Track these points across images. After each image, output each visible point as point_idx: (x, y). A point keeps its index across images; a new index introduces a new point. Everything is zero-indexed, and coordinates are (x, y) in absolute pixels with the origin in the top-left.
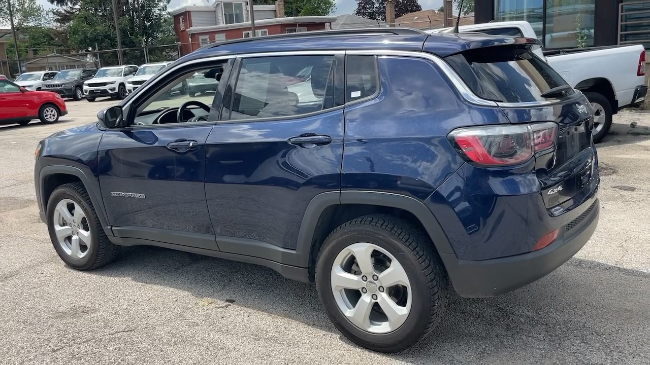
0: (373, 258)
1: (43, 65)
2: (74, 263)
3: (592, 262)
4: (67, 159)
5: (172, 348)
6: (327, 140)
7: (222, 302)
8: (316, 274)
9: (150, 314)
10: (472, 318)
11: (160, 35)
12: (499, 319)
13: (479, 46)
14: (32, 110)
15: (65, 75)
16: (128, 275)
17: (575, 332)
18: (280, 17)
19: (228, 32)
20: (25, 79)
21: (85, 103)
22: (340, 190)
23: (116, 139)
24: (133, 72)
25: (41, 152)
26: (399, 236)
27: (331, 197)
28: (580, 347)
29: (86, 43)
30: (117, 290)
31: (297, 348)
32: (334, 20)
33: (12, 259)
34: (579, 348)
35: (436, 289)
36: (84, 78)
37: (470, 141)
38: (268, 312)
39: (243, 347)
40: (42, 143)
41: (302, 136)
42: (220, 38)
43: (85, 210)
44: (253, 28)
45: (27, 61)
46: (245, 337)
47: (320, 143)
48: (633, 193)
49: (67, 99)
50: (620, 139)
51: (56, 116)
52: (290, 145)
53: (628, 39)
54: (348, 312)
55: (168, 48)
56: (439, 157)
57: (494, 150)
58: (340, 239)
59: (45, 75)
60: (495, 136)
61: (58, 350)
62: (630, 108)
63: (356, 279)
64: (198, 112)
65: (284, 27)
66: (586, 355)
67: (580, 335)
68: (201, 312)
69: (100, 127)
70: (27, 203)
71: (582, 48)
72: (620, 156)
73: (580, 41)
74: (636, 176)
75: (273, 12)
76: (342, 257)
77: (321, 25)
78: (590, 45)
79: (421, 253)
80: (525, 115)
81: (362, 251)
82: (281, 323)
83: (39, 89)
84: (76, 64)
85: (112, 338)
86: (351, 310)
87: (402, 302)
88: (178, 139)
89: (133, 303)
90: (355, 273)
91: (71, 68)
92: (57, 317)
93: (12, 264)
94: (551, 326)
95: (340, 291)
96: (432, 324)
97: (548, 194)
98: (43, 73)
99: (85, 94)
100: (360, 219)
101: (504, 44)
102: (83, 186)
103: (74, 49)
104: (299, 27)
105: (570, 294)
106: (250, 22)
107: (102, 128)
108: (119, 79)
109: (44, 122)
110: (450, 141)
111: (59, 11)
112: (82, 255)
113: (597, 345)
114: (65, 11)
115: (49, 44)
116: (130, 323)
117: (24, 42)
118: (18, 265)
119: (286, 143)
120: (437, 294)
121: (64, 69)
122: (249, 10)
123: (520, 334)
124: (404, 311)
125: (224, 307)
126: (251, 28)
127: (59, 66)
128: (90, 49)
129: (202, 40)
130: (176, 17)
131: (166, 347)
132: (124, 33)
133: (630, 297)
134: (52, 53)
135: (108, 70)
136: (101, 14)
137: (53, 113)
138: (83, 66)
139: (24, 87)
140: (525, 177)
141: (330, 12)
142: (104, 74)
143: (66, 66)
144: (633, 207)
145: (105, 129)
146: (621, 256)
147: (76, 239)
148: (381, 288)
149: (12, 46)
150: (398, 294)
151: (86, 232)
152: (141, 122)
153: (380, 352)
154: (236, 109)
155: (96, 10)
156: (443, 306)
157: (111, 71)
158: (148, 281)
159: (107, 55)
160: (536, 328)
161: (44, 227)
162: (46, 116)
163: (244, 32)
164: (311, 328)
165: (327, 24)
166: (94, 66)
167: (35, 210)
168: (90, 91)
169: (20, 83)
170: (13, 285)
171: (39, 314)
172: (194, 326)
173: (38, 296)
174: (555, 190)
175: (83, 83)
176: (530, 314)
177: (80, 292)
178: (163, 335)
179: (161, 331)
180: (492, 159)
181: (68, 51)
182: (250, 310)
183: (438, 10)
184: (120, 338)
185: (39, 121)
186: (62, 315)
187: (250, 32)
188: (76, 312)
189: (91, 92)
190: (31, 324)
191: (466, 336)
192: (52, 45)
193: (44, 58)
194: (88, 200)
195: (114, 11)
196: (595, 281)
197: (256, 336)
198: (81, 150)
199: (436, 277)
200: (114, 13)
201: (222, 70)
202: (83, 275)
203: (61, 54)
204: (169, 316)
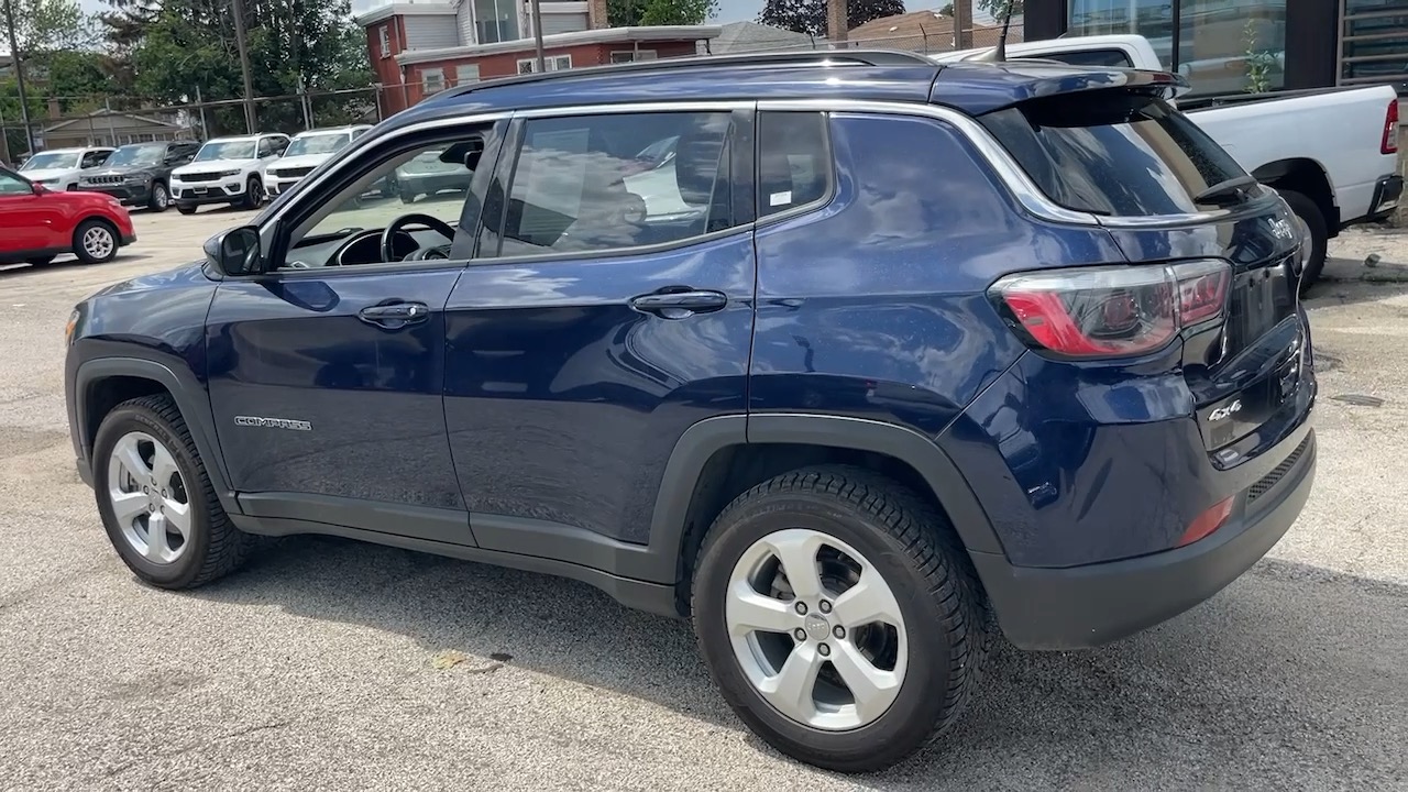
0: (820, 564)
1: (82, 135)
2: (156, 573)
3: (1296, 566)
4: (135, 342)
5: (374, 765)
6: (718, 301)
7: (484, 659)
8: (692, 599)
9: (325, 687)
10: (1036, 693)
11: (336, 68)
12: (1097, 695)
13: (1054, 90)
14: (57, 233)
15: (130, 155)
16: (275, 601)
17: (1266, 722)
18: (597, 28)
19: (485, 62)
20: (43, 164)
21: (174, 216)
22: (748, 413)
23: (245, 299)
24: (279, 148)
25: (78, 327)
26: (878, 514)
27: (727, 427)
28: (1278, 757)
29: (173, 86)
30: (250, 634)
31: (653, 764)
32: (716, 33)
33: (17, 564)
34: (1276, 759)
35: (961, 632)
36: (169, 163)
37: (1039, 303)
38: (586, 683)
39: (532, 762)
40: (81, 308)
41: (660, 292)
42: (468, 75)
43: (177, 457)
44: (539, 52)
45: (46, 126)
46: (537, 738)
47: (701, 308)
48: (1377, 411)
49: (133, 208)
50: (1343, 293)
51: (111, 246)
52: (634, 312)
53: (1358, 74)
54: (766, 683)
55: (353, 95)
56: (967, 334)
57: (1089, 323)
58: (747, 520)
59: (86, 156)
60: (1092, 292)
61: (120, 770)
62: (1364, 225)
63: (784, 610)
64: (426, 239)
65: (606, 49)
66: (1292, 776)
67: (1277, 730)
68: (437, 682)
69: (208, 273)
70: (49, 438)
71: (1258, 93)
72: (1345, 331)
73: (1253, 77)
74: (1383, 373)
75: (583, 18)
76: (751, 561)
77: (687, 45)
78: (1275, 86)
79: (928, 552)
80: (1156, 242)
81: (796, 547)
82: (614, 705)
83: (73, 186)
84: (153, 131)
85: (241, 742)
86: (772, 679)
87: (885, 661)
88: (383, 298)
89: (286, 663)
90: (780, 596)
91: (142, 141)
92: (116, 696)
93: (18, 576)
94: (1213, 709)
95: (747, 636)
96: (952, 709)
97: (1211, 418)
98: (82, 151)
99: (174, 197)
100: (790, 477)
101: (1108, 85)
102: (172, 404)
103: (148, 100)
104: (639, 49)
105: (1251, 637)
106: (533, 39)
107: (214, 275)
108: (248, 165)
109: (85, 260)
110: (993, 302)
111: (116, 16)
112: (171, 556)
113: (1316, 752)
114: (128, 14)
115: (95, 89)
116: (281, 709)
117: (39, 84)
118: (30, 579)
119: (624, 308)
120: (963, 645)
121: (128, 143)
122: (531, 12)
123: (1144, 729)
124: (889, 681)
125: (487, 670)
126: (535, 51)
127: (116, 137)
128: (185, 99)
129: (429, 78)
130: (372, 27)
131: (360, 762)
132: (258, 63)
133: (1382, 643)
134: (99, 109)
135: (223, 144)
136: (207, 22)
137: (104, 240)
138: (170, 136)
139: (40, 182)
140: (1158, 384)
141: (707, 17)
142: (215, 154)
143: (132, 136)
144: (1381, 442)
145: (220, 277)
146: (1359, 552)
147: (159, 521)
148: (838, 631)
149: (14, 93)
150: (876, 643)
151: (180, 505)
152: (300, 261)
153: (836, 771)
154: (513, 232)
155: (197, 13)
156: (976, 670)
157: (230, 147)
158: (318, 613)
159: (221, 111)
160: (1178, 715)
161: (88, 493)
162: (90, 246)
163: (519, 62)
164: (684, 719)
165: (700, 44)
166: (193, 136)
167: (67, 454)
168: (184, 191)
169: (32, 174)
170: (19, 623)
171: (78, 689)
172: (421, 714)
173: (76, 647)
174: (1226, 410)
175: (168, 174)
176: (1164, 684)
177: (169, 639)
178: (355, 735)
179: (351, 728)
180: (1088, 344)
181: (135, 104)
182: (546, 678)
183: (939, 11)
184: (259, 743)
185: (73, 257)
186: (130, 691)
187: (533, 61)
188: (158, 685)
189: (187, 193)
190: (59, 711)
191: (1025, 734)
192: (101, 90)
193: (82, 118)
194: (184, 433)
195: (236, 15)
196: (1304, 607)
197: (560, 735)
198: (165, 324)
199: (962, 604)
200: (236, 21)
201: (480, 146)
202: (174, 600)
203: (120, 110)
204: (366, 692)
